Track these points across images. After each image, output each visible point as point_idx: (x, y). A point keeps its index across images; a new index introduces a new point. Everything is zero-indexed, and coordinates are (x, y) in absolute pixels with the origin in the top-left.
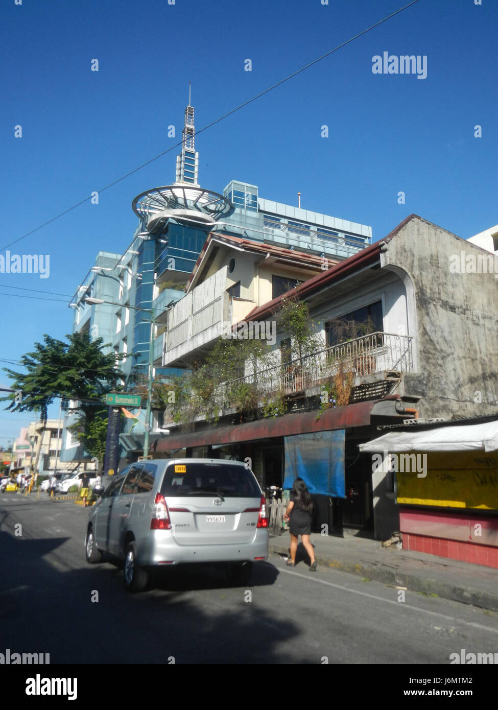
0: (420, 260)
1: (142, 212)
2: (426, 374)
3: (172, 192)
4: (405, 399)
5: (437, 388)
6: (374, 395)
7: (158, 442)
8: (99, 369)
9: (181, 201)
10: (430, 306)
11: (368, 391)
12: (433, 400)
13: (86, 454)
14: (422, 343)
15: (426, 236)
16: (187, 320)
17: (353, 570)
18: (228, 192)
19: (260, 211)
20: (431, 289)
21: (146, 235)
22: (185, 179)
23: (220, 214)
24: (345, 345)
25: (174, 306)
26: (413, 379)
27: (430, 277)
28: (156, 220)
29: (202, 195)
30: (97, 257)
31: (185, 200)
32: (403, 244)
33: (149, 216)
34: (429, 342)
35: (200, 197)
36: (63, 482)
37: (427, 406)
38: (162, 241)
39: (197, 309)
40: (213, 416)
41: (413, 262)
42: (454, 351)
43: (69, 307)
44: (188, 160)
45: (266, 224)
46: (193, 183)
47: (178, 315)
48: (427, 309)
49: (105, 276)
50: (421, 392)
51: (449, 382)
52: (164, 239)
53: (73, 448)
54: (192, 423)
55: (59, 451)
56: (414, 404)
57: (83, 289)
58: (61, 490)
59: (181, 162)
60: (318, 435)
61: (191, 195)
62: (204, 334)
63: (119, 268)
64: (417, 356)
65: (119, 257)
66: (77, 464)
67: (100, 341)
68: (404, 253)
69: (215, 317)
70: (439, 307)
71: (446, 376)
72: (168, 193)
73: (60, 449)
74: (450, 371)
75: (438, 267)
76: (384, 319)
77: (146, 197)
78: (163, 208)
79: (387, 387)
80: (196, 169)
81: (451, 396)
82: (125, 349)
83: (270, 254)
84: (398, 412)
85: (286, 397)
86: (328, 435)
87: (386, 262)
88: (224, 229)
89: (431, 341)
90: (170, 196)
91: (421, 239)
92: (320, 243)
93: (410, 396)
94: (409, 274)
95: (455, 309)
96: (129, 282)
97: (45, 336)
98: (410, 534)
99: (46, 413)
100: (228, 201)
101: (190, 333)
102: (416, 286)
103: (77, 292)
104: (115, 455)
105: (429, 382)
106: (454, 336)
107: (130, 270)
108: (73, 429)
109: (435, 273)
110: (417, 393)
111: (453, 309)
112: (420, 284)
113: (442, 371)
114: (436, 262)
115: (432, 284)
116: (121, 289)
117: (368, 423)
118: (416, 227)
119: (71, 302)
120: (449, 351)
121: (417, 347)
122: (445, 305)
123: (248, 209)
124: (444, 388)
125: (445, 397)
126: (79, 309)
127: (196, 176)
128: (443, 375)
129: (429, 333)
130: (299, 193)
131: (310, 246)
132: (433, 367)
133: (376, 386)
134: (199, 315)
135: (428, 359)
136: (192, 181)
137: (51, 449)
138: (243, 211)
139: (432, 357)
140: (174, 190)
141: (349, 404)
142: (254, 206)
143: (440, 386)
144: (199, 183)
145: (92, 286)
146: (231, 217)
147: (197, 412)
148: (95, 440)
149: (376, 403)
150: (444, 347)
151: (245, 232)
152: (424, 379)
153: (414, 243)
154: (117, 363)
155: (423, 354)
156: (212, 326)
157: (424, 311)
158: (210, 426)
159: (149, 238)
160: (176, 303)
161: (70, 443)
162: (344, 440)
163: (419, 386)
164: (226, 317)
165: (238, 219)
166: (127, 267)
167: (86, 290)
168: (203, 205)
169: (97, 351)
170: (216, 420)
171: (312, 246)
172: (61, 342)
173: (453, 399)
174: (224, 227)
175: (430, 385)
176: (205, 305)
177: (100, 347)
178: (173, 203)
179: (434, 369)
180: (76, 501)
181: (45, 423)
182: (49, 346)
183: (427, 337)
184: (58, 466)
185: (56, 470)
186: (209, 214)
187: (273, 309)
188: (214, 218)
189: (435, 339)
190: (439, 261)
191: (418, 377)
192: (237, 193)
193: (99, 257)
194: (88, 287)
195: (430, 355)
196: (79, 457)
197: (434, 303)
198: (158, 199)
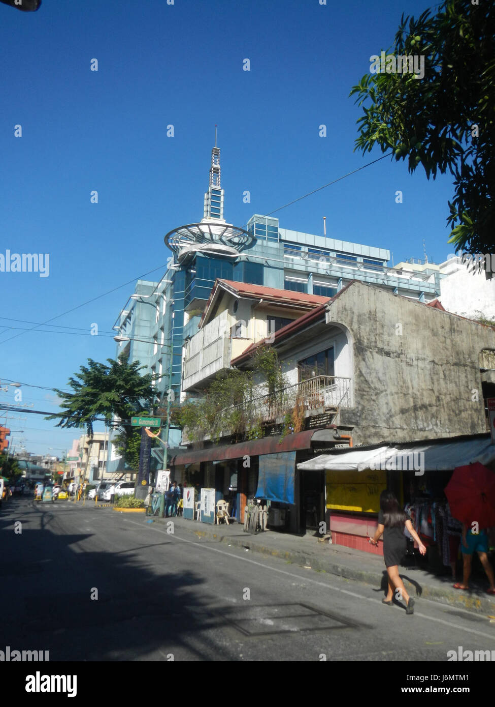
0: (359, 316)
1: (173, 246)
2: (360, 408)
3: (199, 229)
4: (341, 428)
5: (369, 419)
6: (322, 424)
7: (176, 458)
8: (136, 389)
9: (207, 236)
10: (366, 353)
11: (318, 421)
12: (366, 428)
13: (127, 466)
14: (357, 383)
15: (366, 296)
16: (198, 353)
17: (285, 557)
18: (251, 225)
19: (281, 241)
20: (368, 339)
21: (178, 266)
22: (212, 215)
23: (243, 246)
24: (308, 381)
25: (190, 339)
26: (348, 412)
27: (368, 329)
28: (186, 253)
29: (226, 230)
30: (137, 285)
31: (211, 234)
32: (344, 305)
33: (180, 249)
34: (365, 382)
35: (224, 232)
36: (107, 491)
37: (360, 433)
38: (192, 271)
39: (206, 344)
40: (216, 437)
41: (352, 318)
42: (387, 388)
43: (113, 329)
44: (215, 197)
45: (286, 252)
46: (219, 218)
47: (193, 348)
48: (363, 355)
49: (143, 302)
50: (355, 422)
51: (381, 414)
52: (194, 269)
53: (116, 460)
54: (201, 442)
55: (105, 462)
56: (350, 432)
57: (125, 313)
58: (105, 498)
59: (208, 199)
60: (280, 455)
61: (216, 231)
62: (210, 367)
63: (156, 295)
64: (354, 394)
65: (156, 284)
66: (121, 475)
67: (137, 363)
68: (344, 312)
69: (218, 353)
70: (374, 353)
71: (379, 409)
72: (195, 230)
73: (106, 460)
74: (383, 404)
75: (376, 321)
76: (335, 362)
77: (176, 233)
78: (192, 242)
79: (330, 418)
80: (222, 205)
81: (383, 425)
82: (161, 370)
83: (263, 300)
84: (335, 438)
85: (264, 423)
86: (286, 455)
87: (329, 320)
88: (247, 260)
89: (366, 381)
90: (198, 232)
91: (361, 299)
92: (338, 269)
93: (345, 425)
94: (349, 328)
95: (390, 354)
96: (163, 308)
97: (89, 359)
98: (337, 532)
99: (92, 428)
100: (250, 234)
101: (201, 365)
102: (354, 337)
103: (120, 316)
104: (147, 467)
105: (363, 414)
106: (387, 376)
107: (165, 297)
108: (116, 443)
109: (372, 326)
110: (352, 423)
111: (388, 354)
112: (358, 336)
113: (375, 405)
114: (374, 316)
115: (370, 335)
116: (158, 313)
117: (309, 447)
118: (357, 290)
119: (114, 326)
120: (382, 388)
121: (353, 386)
122: (381, 351)
123: (270, 240)
124: (376, 418)
125: (377, 425)
126: (122, 331)
127: (222, 212)
128: (376, 408)
129: (365, 375)
130: (325, 218)
131: (329, 272)
132: (367, 402)
133: (323, 417)
134: (207, 349)
135: (362, 396)
136: (218, 216)
137: (100, 460)
138: (265, 242)
139: (366, 394)
140: (200, 227)
141: (301, 431)
142: (275, 236)
143: (372, 417)
144: (224, 218)
145: (132, 311)
146: (254, 248)
147: (204, 433)
148: (134, 453)
149: (316, 431)
150: (378, 385)
151: (266, 262)
152: (358, 412)
153: (355, 303)
154: (153, 382)
155: (358, 392)
156: (216, 360)
157: (360, 358)
158: (214, 445)
159: (180, 269)
160: (192, 337)
161: (114, 455)
162: (295, 459)
163: (353, 417)
164: (226, 352)
165: (260, 250)
166: (162, 294)
167: (127, 315)
168: (228, 239)
169: (134, 373)
170: (217, 440)
171: (330, 272)
172: (103, 365)
173: (384, 427)
174: (247, 258)
175: (363, 416)
176: (212, 341)
177: (137, 369)
178: (201, 238)
179: (368, 403)
180: (114, 508)
181: (92, 437)
182: (92, 368)
183: (362, 378)
184: (104, 476)
185: (103, 480)
186: (233, 247)
187: (251, 354)
188: (237, 250)
189: (369, 378)
190: (377, 315)
191: (354, 410)
192: (259, 226)
193: (138, 285)
194: (129, 312)
195: (364, 393)
196: (121, 468)
197: (371, 350)
198: (187, 235)
